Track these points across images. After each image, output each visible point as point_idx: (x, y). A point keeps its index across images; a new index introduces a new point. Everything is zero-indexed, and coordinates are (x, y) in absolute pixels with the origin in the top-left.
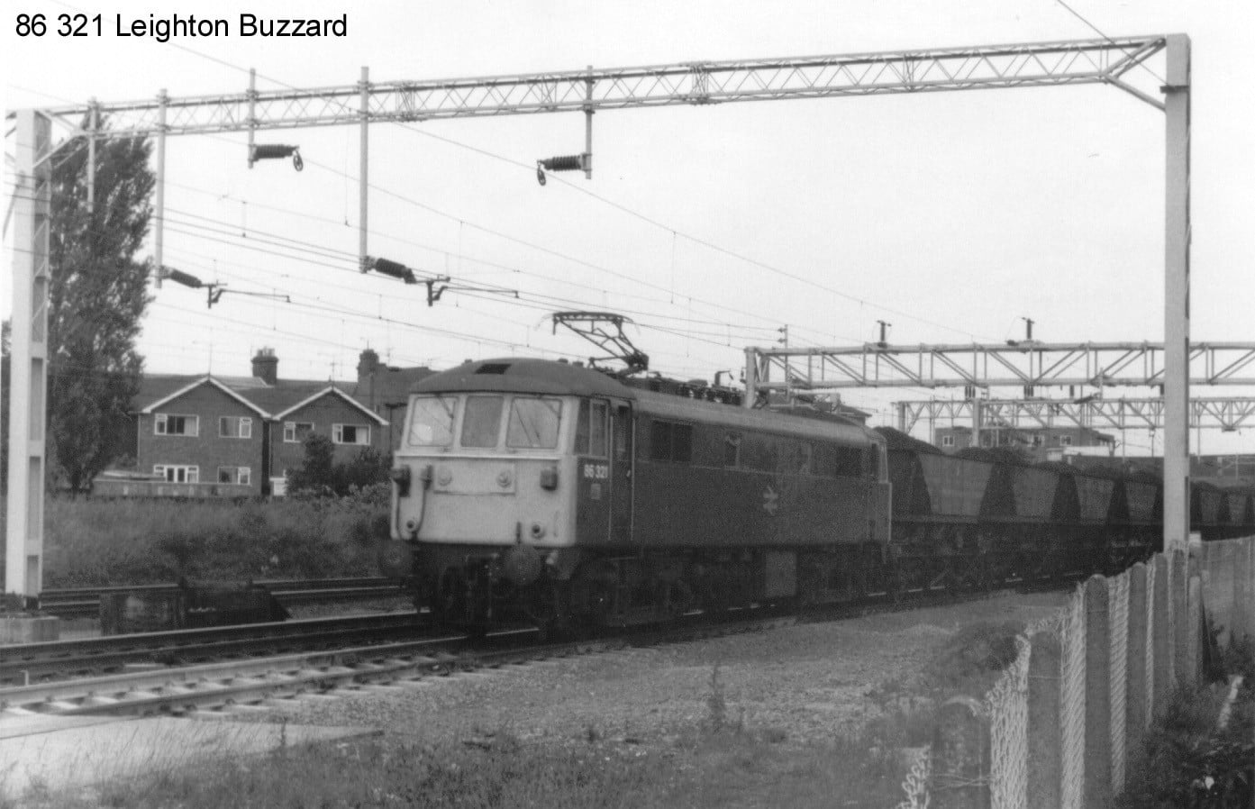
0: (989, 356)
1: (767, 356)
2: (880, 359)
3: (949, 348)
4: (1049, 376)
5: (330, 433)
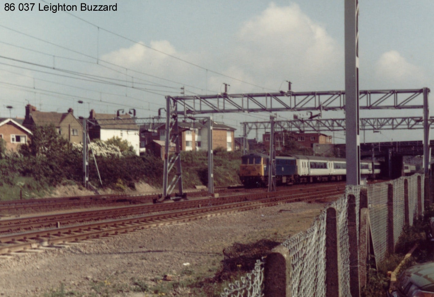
3: (255, 95)
5: (9, 139)
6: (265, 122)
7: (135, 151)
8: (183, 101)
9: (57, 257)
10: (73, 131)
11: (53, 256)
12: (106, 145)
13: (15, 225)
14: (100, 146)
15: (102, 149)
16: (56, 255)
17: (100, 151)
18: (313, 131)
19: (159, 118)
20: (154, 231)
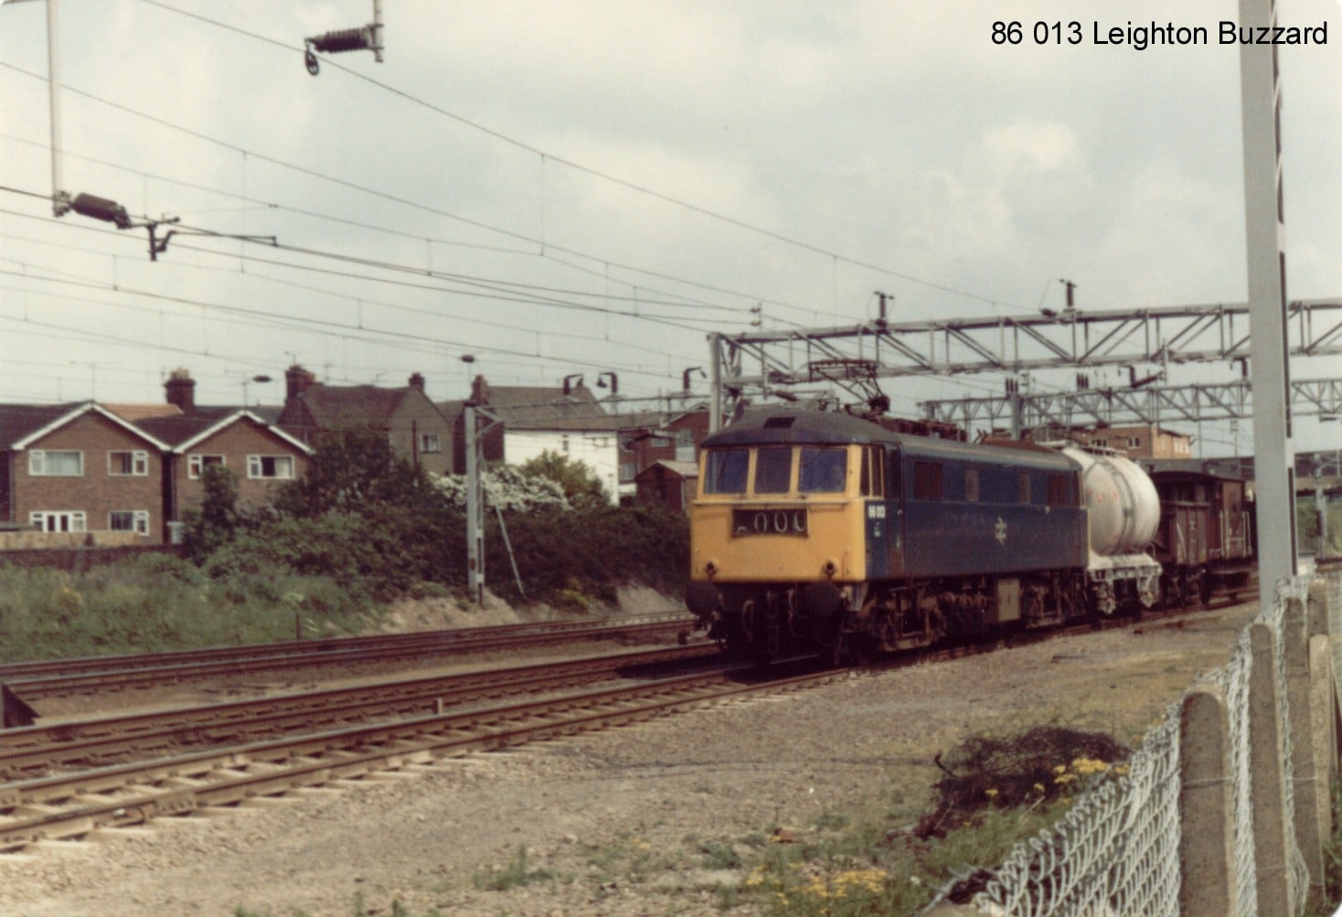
0: (1021, 333)
1: (738, 343)
2: (881, 342)
3: (966, 323)
4: (1098, 354)
5: (244, 467)
6: (991, 400)
7: (606, 492)
8: (758, 345)
9: (460, 791)
10: (426, 438)
11: (450, 787)
12: (524, 480)
13: (315, 709)
14: (506, 481)
15: (512, 492)
16: (456, 786)
17: (505, 496)
18: (1138, 421)
19: (686, 396)
20: (709, 718)
